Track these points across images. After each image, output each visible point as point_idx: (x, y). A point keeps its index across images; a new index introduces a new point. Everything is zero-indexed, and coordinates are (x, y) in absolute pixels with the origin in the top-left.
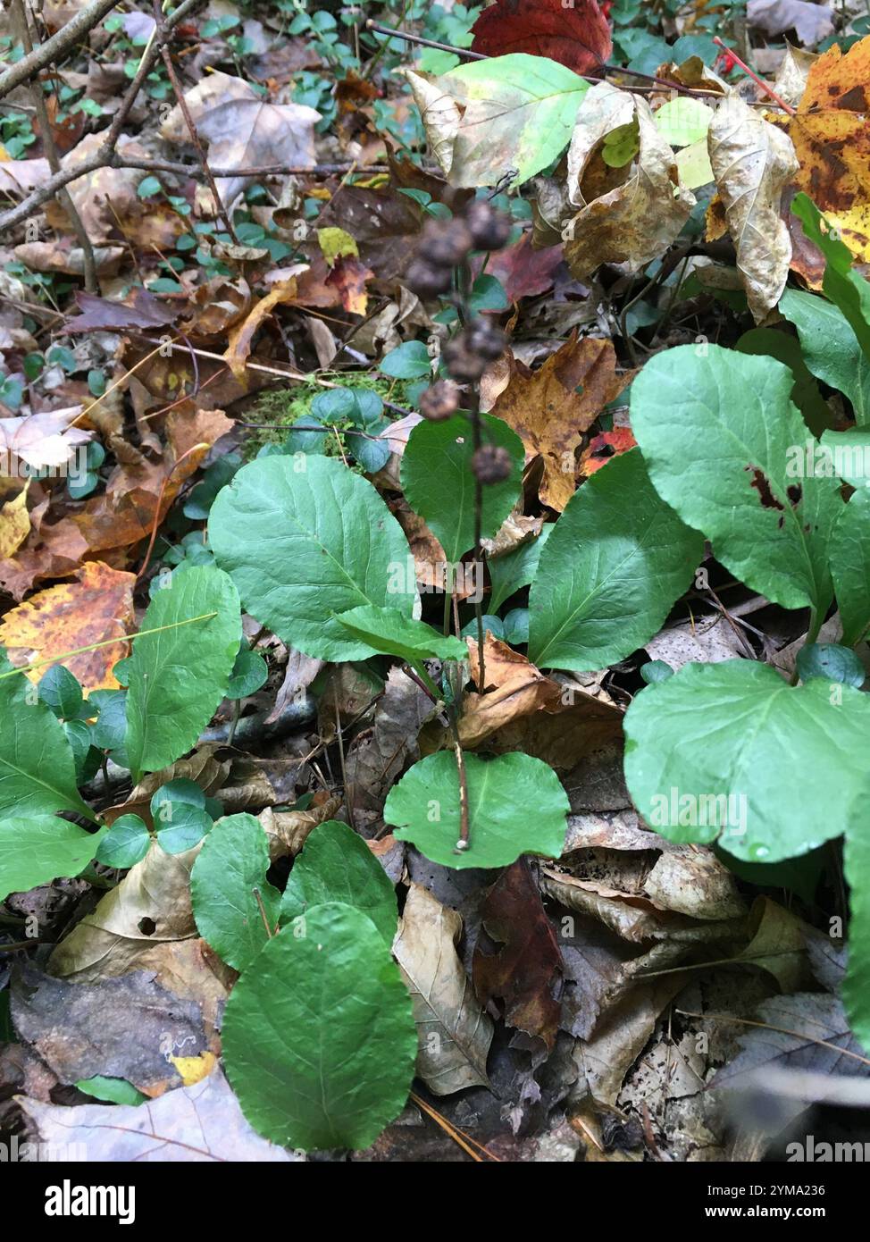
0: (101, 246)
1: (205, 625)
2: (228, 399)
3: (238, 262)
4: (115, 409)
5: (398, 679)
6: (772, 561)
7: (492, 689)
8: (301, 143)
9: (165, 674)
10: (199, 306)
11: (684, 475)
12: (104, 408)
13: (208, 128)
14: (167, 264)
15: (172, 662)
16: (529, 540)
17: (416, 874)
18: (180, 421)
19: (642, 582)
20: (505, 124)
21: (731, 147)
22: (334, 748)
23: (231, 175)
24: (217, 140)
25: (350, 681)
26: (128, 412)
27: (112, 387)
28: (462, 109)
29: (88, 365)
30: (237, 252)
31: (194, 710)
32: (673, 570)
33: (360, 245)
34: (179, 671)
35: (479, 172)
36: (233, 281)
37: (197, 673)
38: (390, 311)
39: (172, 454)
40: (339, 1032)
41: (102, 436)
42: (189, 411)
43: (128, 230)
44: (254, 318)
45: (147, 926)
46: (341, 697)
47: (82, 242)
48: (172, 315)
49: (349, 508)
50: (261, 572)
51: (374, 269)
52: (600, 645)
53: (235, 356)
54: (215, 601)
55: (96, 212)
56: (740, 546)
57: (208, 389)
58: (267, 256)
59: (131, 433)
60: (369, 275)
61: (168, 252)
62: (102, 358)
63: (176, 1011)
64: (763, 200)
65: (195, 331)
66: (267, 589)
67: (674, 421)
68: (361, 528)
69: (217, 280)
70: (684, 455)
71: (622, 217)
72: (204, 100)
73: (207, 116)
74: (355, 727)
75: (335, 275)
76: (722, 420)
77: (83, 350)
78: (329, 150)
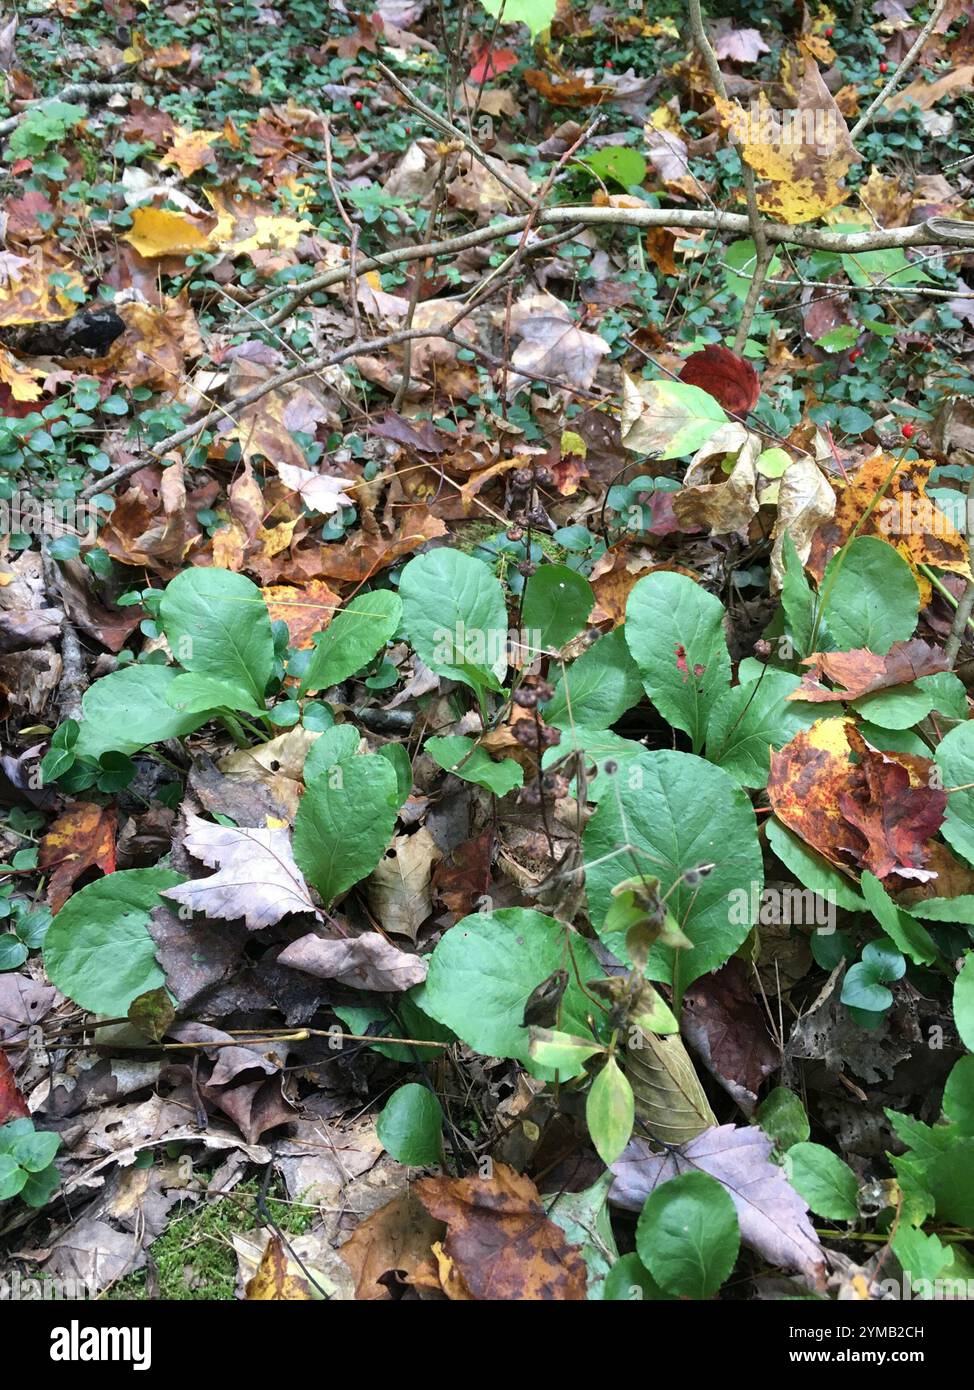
0: (417, 379)
1: (377, 620)
2: (451, 516)
3: (500, 431)
4: (375, 492)
6: (672, 697)
8: (588, 364)
9: (344, 639)
10: (462, 448)
11: (639, 629)
12: (368, 491)
13: (527, 329)
14: (455, 410)
15: (351, 634)
17: (429, 824)
18: (414, 517)
19: (617, 696)
20: (670, 424)
21: (791, 489)
23: (521, 373)
24: (529, 339)
26: (382, 499)
27: (380, 477)
28: (646, 406)
29: (370, 456)
30: (502, 424)
31: (351, 662)
33: (589, 452)
34: (353, 639)
35: (642, 444)
36: (491, 442)
37: (362, 644)
38: (589, 503)
39: (400, 537)
40: (357, 819)
41: (359, 506)
42: (423, 512)
43: (439, 375)
44: (493, 471)
45: (276, 766)
46: (433, 717)
47: (404, 370)
48: (441, 446)
49: (483, 596)
50: (419, 607)
51: (592, 472)
53: (468, 491)
54: (388, 611)
55: (424, 355)
56: (656, 680)
57: (442, 504)
58: (522, 434)
59: (379, 513)
60: (586, 474)
61: (459, 401)
62: (382, 455)
63: (274, 807)
64: (797, 525)
65: (451, 465)
66: (419, 617)
68: (485, 609)
69: (482, 436)
70: (648, 623)
71: (711, 501)
72: (532, 310)
73: (529, 321)
75: (563, 464)
76: (675, 616)
77: (372, 445)
78: (611, 374)
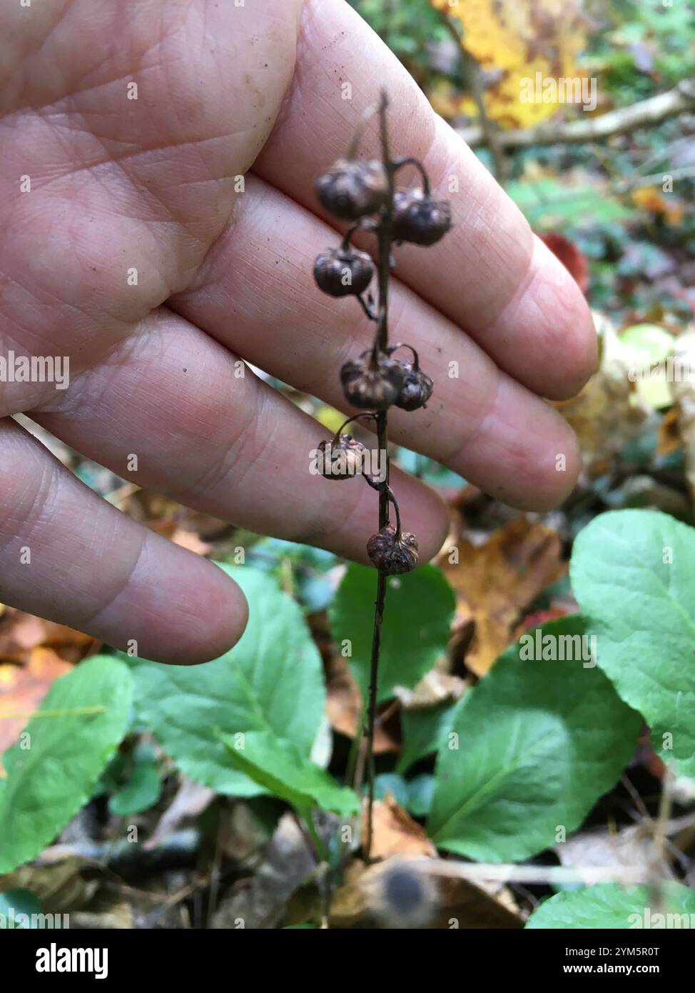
5: (288, 830)
7: (379, 860)
11: (624, 644)
16: (449, 702)
22: (205, 893)
25: (242, 822)
32: (601, 759)
34: (51, 765)
49: (269, 631)
52: (506, 832)
66: (164, 695)
67: (619, 583)
70: (628, 621)
74: (234, 875)
76: (672, 592)
